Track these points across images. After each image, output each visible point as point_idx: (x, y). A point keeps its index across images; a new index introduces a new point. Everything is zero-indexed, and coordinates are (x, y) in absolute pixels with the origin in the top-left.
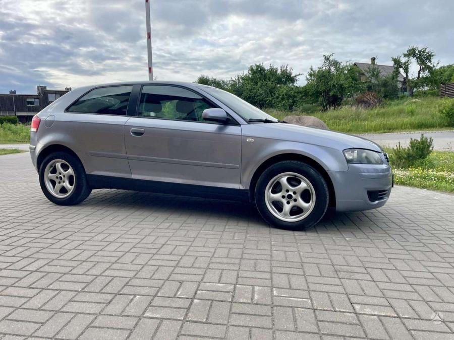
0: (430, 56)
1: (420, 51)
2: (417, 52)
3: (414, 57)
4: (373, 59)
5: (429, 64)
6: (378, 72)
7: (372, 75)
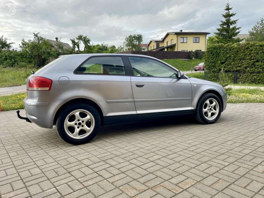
0: (89, 40)
1: (84, 38)
2: (83, 38)
3: (81, 40)
4: (57, 39)
5: (89, 44)
6: (62, 46)
7: (59, 47)
